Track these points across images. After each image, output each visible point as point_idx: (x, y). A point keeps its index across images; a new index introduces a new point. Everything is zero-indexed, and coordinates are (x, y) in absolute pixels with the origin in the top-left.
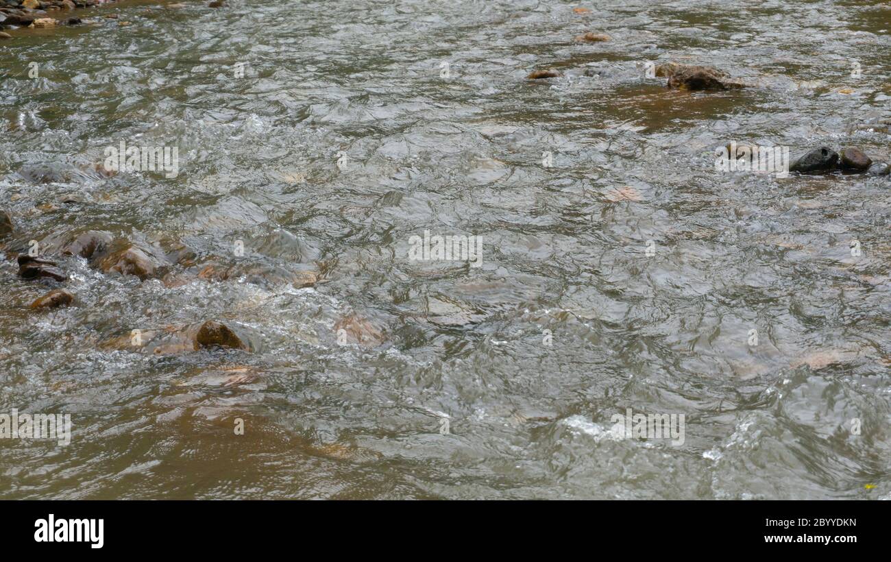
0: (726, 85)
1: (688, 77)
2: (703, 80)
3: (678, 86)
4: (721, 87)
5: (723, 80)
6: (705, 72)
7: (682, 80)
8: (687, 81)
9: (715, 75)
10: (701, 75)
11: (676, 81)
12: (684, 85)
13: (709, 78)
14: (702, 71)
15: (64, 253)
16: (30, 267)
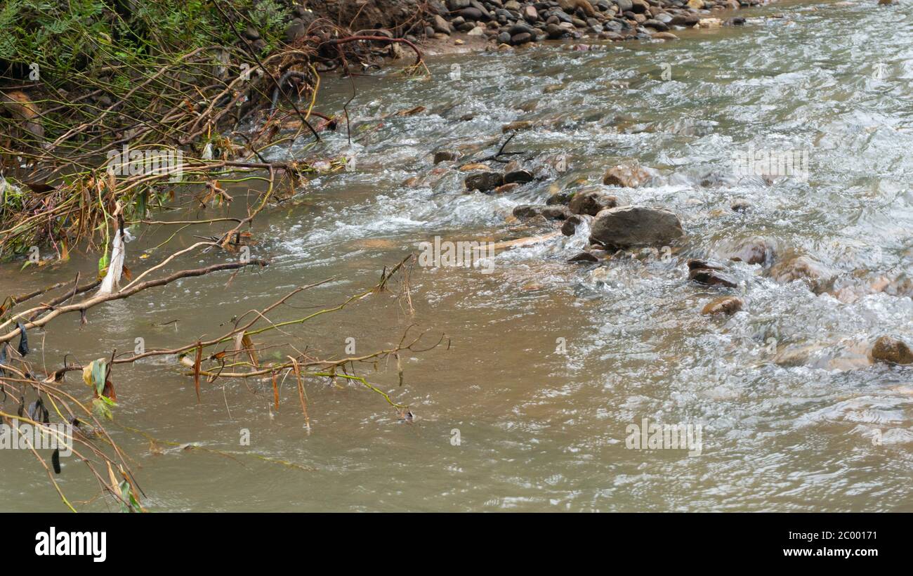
15: (732, 259)
16: (701, 271)
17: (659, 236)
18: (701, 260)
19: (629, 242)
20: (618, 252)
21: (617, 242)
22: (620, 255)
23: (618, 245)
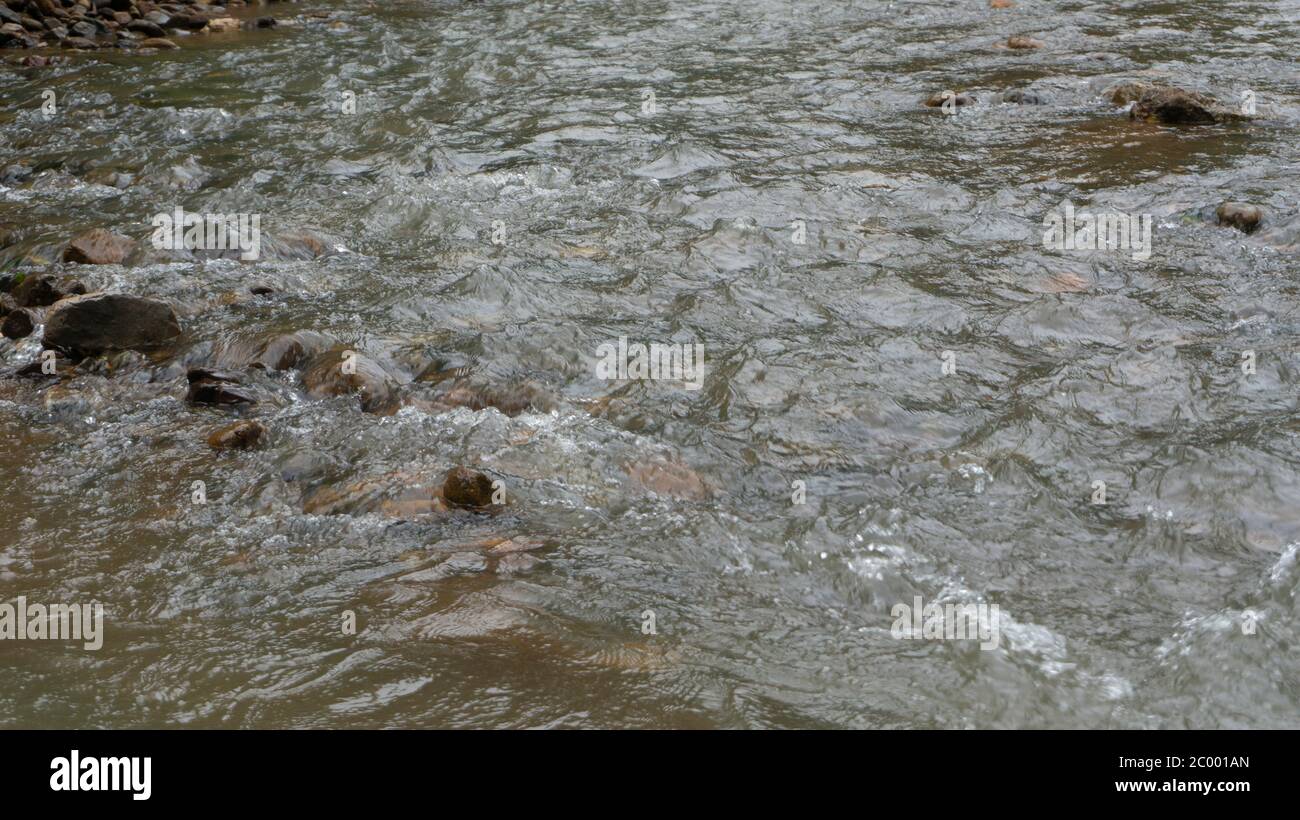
0: (1217, 116)
1: (1160, 104)
2: (1181, 109)
3: (1145, 118)
4: (1210, 119)
5: (1211, 109)
6: (1185, 98)
7: (1151, 109)
8: (1159, 110)
9: (1201, 102)
10: (1180, 101)
11: (1143, 110)
12: (1154, 116)
13: (1191, 106)
14: (1181, 95)
15: (252, 365)
16: (205, 385)
17: (145, 336)
18: (206, 369)
19: (101, 345)
20: (84, 361)
21: (83, 345)
22: (88, 365)
23: (85, 350)
